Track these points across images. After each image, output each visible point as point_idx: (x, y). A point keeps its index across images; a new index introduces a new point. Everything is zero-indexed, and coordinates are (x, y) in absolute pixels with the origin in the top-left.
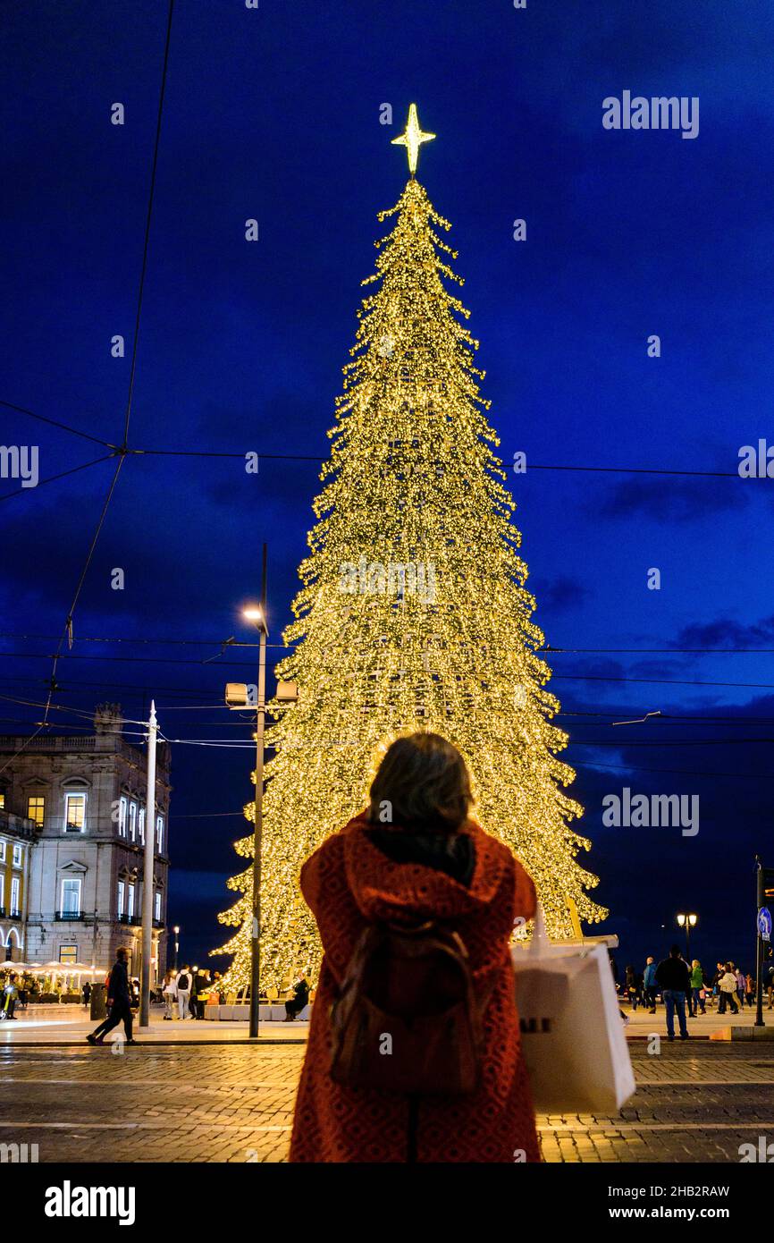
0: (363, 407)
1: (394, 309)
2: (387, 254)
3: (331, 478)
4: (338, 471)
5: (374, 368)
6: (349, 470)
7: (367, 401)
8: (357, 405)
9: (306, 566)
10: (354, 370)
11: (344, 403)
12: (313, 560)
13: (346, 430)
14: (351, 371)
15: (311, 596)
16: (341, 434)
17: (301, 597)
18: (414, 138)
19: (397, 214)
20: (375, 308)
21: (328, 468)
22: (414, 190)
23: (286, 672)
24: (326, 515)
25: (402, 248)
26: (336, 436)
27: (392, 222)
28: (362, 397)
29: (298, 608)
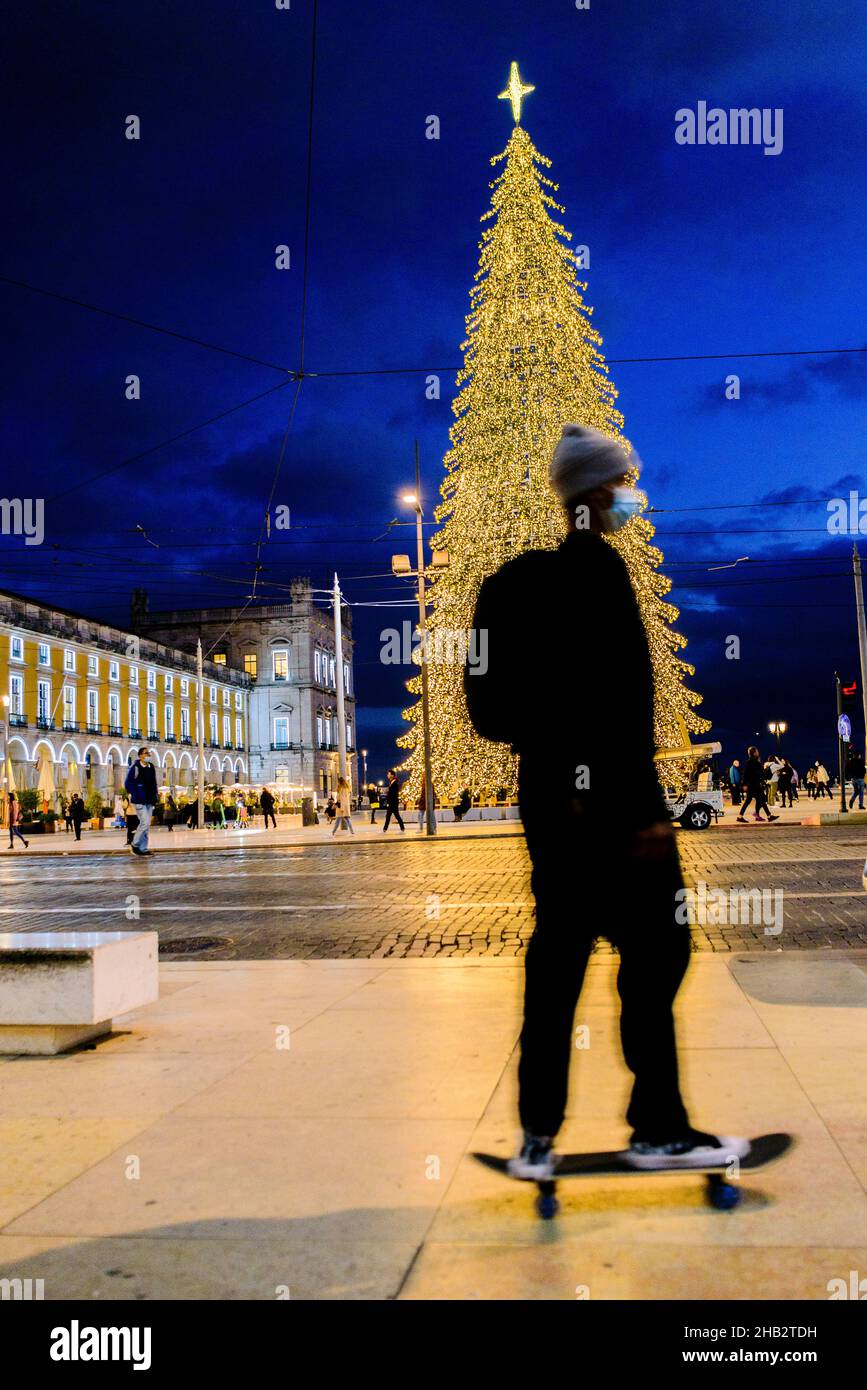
0: (488, 323)
1: (508, 239)
2: (500, 193)
3: (466, 383)
4: (471, 377)
5: (496, 289)
6: (480, 376)
7: (491, 316)
8: (483, 321)
9: (449, 457)
10: (479, 292)
11: (472, 321)
12: (455, 452)
13: (475, 342)
14: (476, 294)
15: (455, 481)
16: (472, 346)
17: (447, 482)
18: (516, 91)
19: (506, 159)
20: (493, 239)
21: (463, 375)
22: (519, 135)
23: (439, 544)
24: (463, 414)
25: (512, 186)
26: (467, 349)
27: (502, 165)
28: (485, 315)
29: (445, 492)
